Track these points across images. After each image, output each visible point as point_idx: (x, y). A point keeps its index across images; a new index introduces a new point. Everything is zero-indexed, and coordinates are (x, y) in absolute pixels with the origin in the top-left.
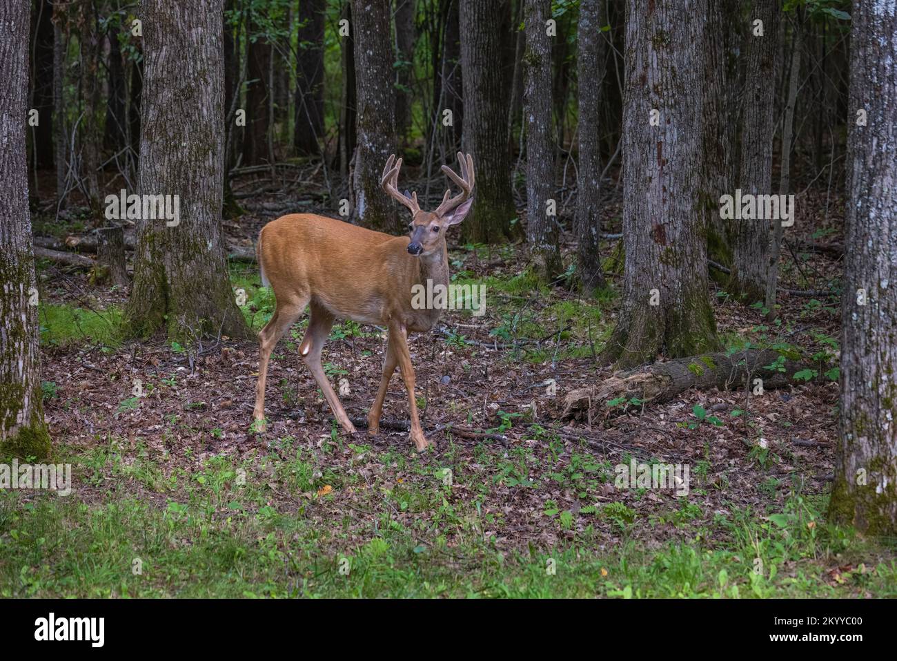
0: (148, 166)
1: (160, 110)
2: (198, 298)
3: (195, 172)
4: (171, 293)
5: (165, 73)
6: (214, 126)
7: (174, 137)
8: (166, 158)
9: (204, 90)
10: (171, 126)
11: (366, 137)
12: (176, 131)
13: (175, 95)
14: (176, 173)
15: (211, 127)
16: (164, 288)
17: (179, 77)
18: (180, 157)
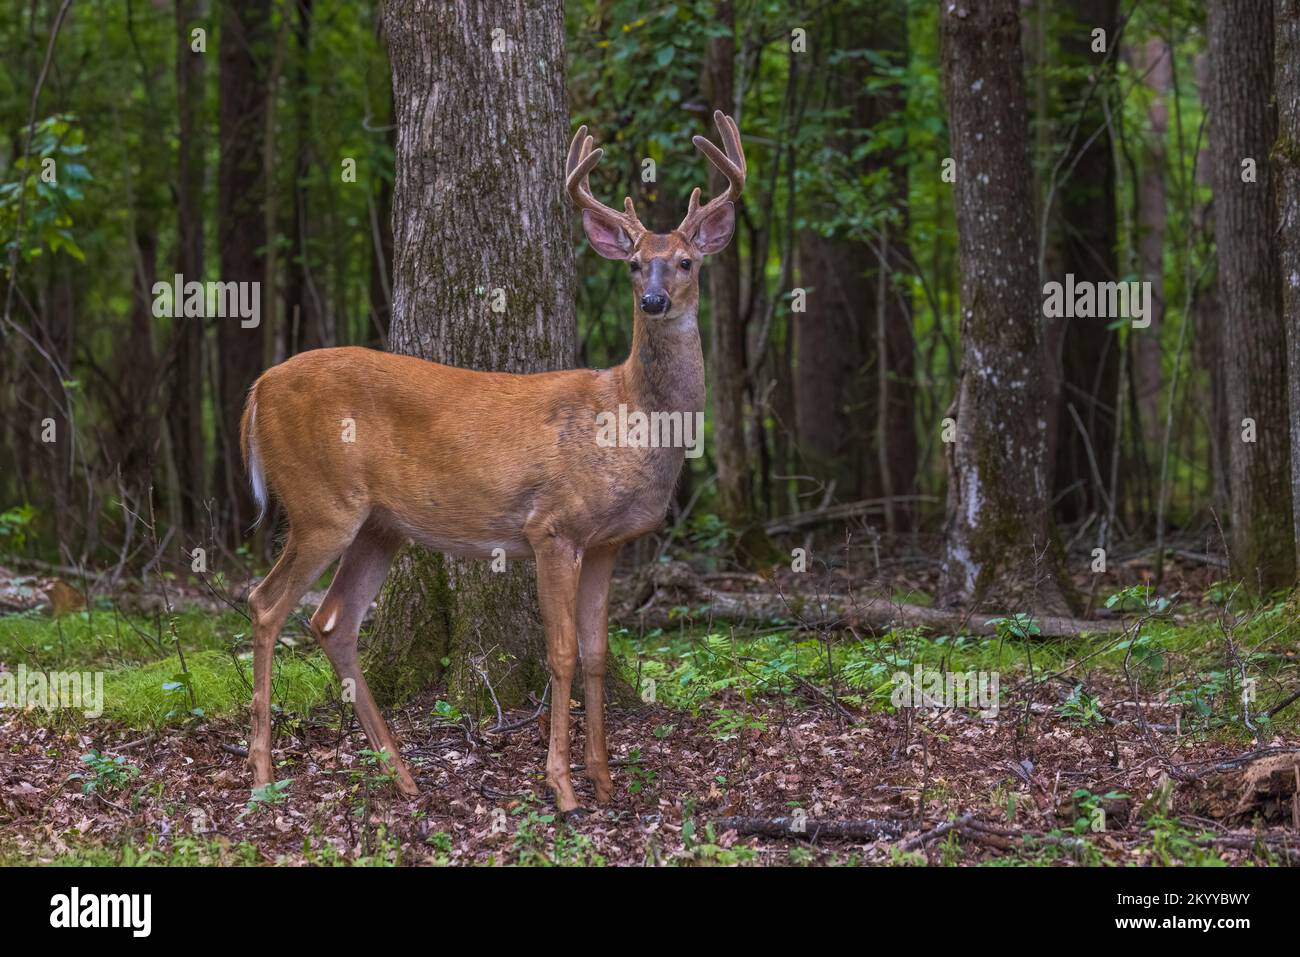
0: (407, 339)
1: (429, 219)
2: (513, 620)
3: (504, 349)
4: (457, 609)
5: (438, 139)
6: (546, 253)
7: (459, 277)
8: (444, 322)
9: (521, 174)
10: (453, 252)
11: (979, 356)
12: (463, 261)
13: (460, 185)
14: (464, 351)
15: (539, 253)
16: (443, 598)
17: (467, 146)
18: (472, 317)
